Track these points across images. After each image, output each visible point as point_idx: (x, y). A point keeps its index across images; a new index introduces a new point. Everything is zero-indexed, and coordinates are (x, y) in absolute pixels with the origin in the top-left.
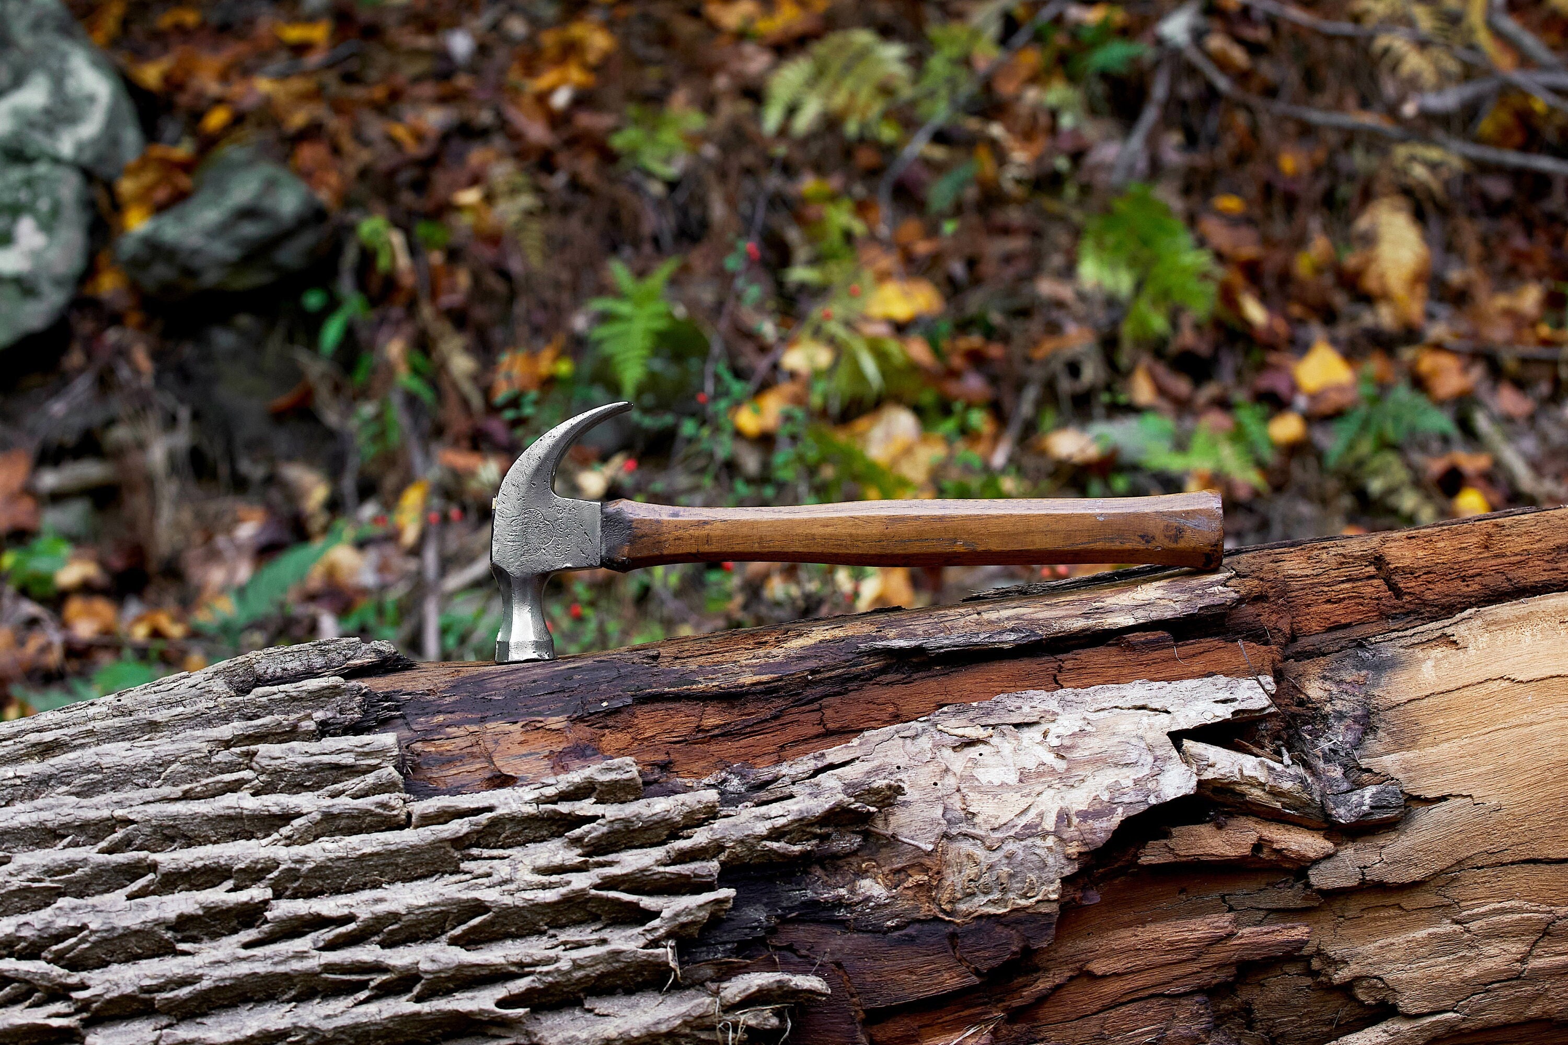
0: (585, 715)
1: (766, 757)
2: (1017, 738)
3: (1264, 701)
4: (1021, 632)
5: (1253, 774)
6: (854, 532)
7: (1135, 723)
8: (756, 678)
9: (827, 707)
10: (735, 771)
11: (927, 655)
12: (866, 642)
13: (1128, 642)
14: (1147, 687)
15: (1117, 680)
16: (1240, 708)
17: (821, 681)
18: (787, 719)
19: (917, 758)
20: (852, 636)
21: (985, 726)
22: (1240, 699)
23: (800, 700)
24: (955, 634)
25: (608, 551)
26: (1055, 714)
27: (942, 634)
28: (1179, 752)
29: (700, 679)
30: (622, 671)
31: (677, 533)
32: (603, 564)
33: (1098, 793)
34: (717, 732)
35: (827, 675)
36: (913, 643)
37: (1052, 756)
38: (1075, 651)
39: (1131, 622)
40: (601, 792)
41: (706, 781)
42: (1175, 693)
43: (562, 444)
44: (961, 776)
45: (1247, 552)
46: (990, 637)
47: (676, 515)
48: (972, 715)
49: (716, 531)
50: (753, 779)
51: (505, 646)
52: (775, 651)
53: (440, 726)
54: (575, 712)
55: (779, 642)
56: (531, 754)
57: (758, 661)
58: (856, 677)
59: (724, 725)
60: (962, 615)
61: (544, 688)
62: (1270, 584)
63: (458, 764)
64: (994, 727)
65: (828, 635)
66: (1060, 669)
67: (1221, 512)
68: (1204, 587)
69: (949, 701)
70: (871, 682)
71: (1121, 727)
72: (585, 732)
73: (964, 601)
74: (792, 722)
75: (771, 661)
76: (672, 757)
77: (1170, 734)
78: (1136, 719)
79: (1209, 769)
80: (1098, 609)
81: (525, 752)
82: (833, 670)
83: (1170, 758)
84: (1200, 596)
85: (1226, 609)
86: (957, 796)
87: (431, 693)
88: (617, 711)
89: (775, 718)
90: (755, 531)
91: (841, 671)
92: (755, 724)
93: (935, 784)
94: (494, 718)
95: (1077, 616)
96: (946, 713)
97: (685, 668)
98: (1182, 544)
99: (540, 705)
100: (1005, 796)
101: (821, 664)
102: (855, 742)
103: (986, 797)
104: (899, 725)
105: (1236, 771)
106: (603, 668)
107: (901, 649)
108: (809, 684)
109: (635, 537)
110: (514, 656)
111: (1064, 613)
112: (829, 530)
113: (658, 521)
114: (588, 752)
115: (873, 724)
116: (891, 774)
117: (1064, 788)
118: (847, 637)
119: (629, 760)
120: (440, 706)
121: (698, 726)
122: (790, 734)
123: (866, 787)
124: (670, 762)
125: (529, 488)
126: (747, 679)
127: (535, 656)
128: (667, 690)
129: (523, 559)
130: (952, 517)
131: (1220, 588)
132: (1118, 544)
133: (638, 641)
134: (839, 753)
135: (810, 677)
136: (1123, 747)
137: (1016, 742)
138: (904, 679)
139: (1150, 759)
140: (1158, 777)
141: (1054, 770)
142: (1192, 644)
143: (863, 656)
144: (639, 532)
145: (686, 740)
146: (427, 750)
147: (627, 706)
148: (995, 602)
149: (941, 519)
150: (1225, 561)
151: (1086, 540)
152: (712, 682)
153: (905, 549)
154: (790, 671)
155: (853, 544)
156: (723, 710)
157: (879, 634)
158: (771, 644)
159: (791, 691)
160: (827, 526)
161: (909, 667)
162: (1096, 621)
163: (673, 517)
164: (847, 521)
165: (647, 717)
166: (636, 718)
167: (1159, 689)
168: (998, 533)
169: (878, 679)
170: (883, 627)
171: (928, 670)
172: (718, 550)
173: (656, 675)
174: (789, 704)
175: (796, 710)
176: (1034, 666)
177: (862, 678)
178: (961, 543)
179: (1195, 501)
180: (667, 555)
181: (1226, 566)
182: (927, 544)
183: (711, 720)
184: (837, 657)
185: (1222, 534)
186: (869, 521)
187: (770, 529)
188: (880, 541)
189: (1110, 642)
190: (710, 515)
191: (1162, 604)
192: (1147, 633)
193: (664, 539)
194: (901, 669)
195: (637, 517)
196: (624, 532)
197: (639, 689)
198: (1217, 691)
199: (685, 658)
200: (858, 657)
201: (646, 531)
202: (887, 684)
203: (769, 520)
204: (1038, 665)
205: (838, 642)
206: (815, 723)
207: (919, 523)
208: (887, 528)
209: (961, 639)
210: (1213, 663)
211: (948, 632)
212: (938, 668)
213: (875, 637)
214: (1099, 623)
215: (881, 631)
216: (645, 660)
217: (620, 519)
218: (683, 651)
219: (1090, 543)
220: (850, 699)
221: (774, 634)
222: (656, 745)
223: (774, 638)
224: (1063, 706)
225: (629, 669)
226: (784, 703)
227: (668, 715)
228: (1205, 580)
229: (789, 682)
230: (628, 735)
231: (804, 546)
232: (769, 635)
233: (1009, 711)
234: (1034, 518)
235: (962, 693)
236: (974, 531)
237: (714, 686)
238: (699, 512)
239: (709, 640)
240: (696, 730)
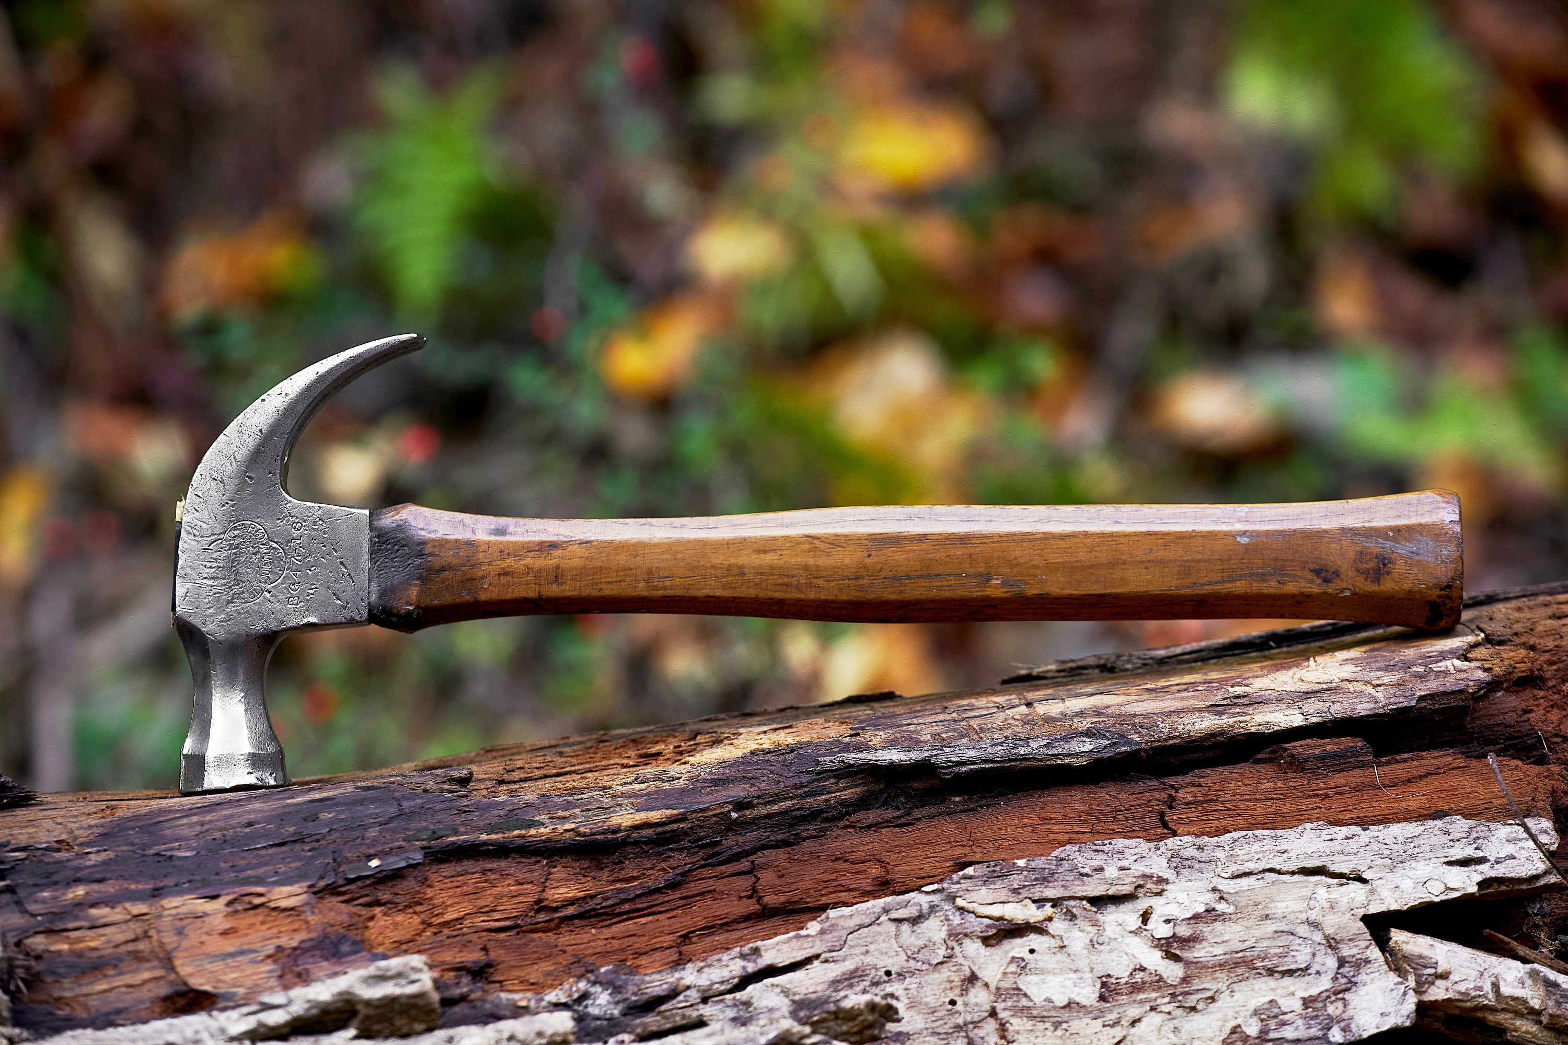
0: (341, 882)
1: (657, 955)
2: (1095, 923)
3: (1538, 865)
4: (1104, 737)
5: (1519, 992)
6: (811, 561)
7: (1303, 898)
8: (641, 817)
9: (763, 867)
10: (604, 979)
11: (938, 776)
12: (833, 754)
13: (1292, 756)
14: (1325, 834)
15: (1272, 823)
16: (1493, 874)
17: (754, 822)
18: (694, 888)
19: (920, 956)
20: (809, 744)
21: (1040, 902)
22: (1492, 859)
23: (717, 854)
24: (987, 738)
25: (383, 594)
26: (1161, 880)
27: (965, 741)
28: (1383, 951)
29: (543, 818)
30: (405, 804)
31: (503, 564)
32: (373, 618)
33: (1239, 1021)
34: (571, 910)
35: (764, 811)
36: (914, 756)
37: (1158, 954)
38: (1198, 771)
39: (1297, 721)
40: (367, 1017)
41: (552, 996)
42: (1375, 846)
43: (301, 408)
44: (998, 989)
45: (1507, 599)
46: (1047, 745)
47: (501, 532)
48: (1016, 881)
49: (573, 560)
50: (635, 994)
51: (198, 763)
52: (674, 769)
53: (80, 905)
54: (322, 878)
55: (681, 753)
56: (242, 953)
57: (643, 786)
58: (814, 815)
59: (584, 898)
60: (1001, 708)
61: (266, 835)
62: (1547, 656)
63: (111, 972)
64: (1056, 903)
65: (767, 742)
66: (1171, 803)
67: (1458, 528)
68: (1427, 660)
69: (977, 857)
70: (841, 824)
71: (1279, 905)
72: (340, 913)
73: (1004, 682)
74: (702, 894)
75: (667, 786)
76: (493, 955)
77: (1368, 920)
78: (1306, 892)
79: (1439, 982)
80: (1238, 697)
81: (232, 950)
82: (774, 802)
83: (1367, 961)
84: (1421, 677)
85: (1467, 699)
86: (991, 1026)
87: (63, 846)
88: (397, 875)
89: (673, 886)
90: (639, 561)
91: (788, 804)
92: (638, 896)
93: (953, 1003)
94: (177, 889)
95: (1200, 710)
96: (970, 877)
97: (516, 800)
98: (1387, 585)
99: (259, 865)
100: (1075, 1025)
101: (754, 791)
102: (813, 927)
103: (1041, 1026)
104: (889, 899)
105: (1488, 987)
106: (373, 800)
107: (893, 767)
108: (733, 827)
109: (430, 570)
110: (213, 780)
111: (1179, 704)
112: (769, 559)
113: (470, 544)
114: (345, 948)
115: (844, 896)
116: (876, 984)
117: (1180, 1011)
118: (799, 745)
119: (416, 960)
120: (78, 869)
121: (539, 901)
122: (698, 915)
123: (832, 1007)
124: (489, 965)
125: (242, 486)
126: (625, 818)
127: (251, 780)
128: (484, 837)
129: (230, 608)
130: (983, 538)
131: (1457, 663)
132: (1273, 584)
133: (435, 752)
134: (785, 948)
135: (734, 815)
136: (1285, 940)
137: (1093, 930)
138: (898, 818)
139: (1332, 963)
140: (1347, 996)
141: (1161, 979)
142: (1406, 760)
143: (827, 779)
144: (436, 562)
145: (517, 926)
146: (54, 948)
147: (414, 866)
148: (1058, 685)
149: (964, 539)
150: (1466, 615)
151: (1216, 577)
152: (563, 824)
153: (901, 592)
154: (699, 803)
155: (810, 583)
156: (583, 872)
157: (855, 739)
158: (666, 757)
159: (701, 839)
160: (765, 552)
161: (906, 798)
162: (1234, 719)
163: (495, 535)
164: (800, 543)
165: (449, 885)
166: (430, 886)
167: (1347, 838)
168: (1063, 563)
169: (853, 819)
170: (863, 728)
171: (940, 803)
172: (574, 593)
173: (465, 812)
174: (698, 861)
175: (709, 872)
176: (1126, 797)
177: (825, 815)
178: (999, 582)
179: (1412, 509)
180: (485, 601)
181: (1468, 624)
182: (939, 584)
183: (561, 891)
184: (782, 779)
185: (1460, 568)
186: (837, 543)
187: (665, 557)
188: (857, 578)
189: (1259, 756)
190: (562, 532)
191: (1352, 689)
192: (1326, 741)
193: (481, 573)
194: (893, 801)
195: (432, 536)
196: (410, 561)
197: (435, 836)
198: (1451, 843)
199: (517, 782)
200: (818, 780)
201: (449, 560)
202: (869, 827)
203: (665, 541)
204: (1133, 794)
205: (783, 754)
206: (743, 894)
207: (924, 546)
208: (869, 556)
209: (999, 748)
210: (1444, 794)
211: (975, 737)
212: (958, 799)
213: (848, 744)
214: (1240, 722)
215: (858, 734)
216: (446, 786)
217: (403, 539)
218: (513, 771)
219: (1224, 582)
220: (804, 853)
221: (671, 739)
222: (464, 935)
223: (671, 747)
224: (1176, 868)
225: (419, 801)
226: (688, 860)
227: (486, 881)
228: (1429, 649)
229: (697, 823)
230: (415, 917)
231: (724, 587)
232: (663, 741)
233: (1082, 875)
234: (1126, 539)
235: (1000, 842)
236: (1022, 561)
237: (566, 831)
238: (542, 527)
239: (558, 750)
240: (536, 907)
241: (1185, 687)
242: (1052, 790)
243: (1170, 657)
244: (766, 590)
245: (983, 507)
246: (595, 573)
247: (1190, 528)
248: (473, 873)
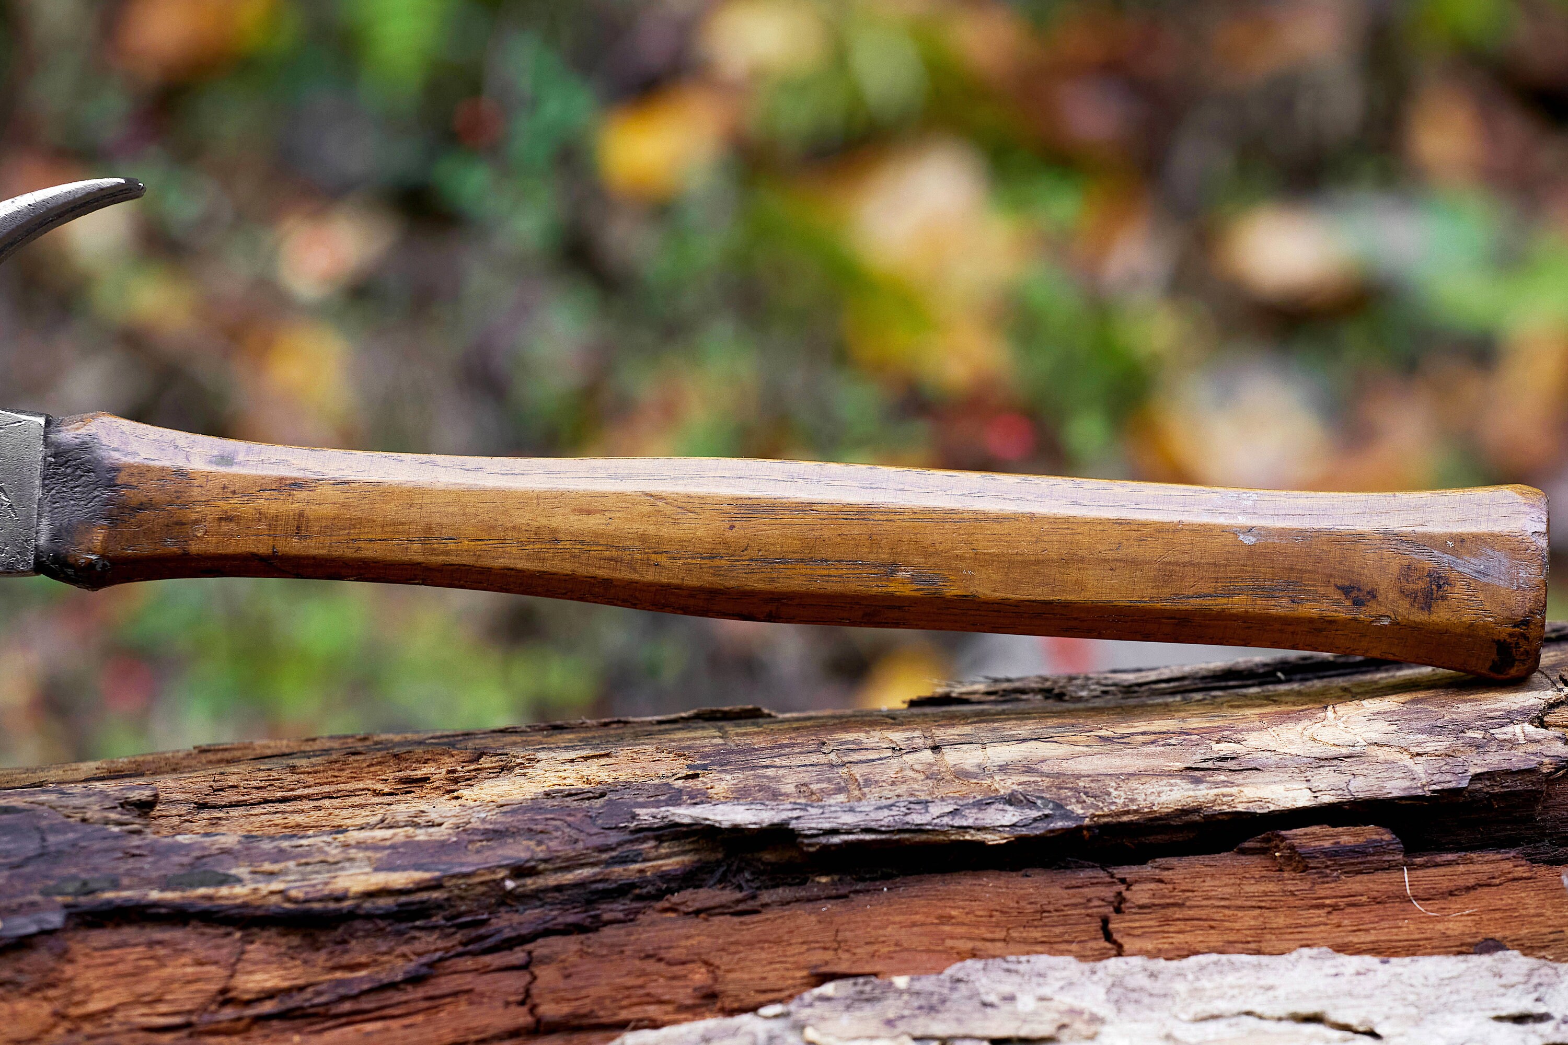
4: (1032, 804)
6: (651, 530)
8: (379, 879)
9: (545, 961)
11: (798, 847)
12: (657, 804)
13: (1292, 848)
14: (1328, 965)
16: (1558, 1038)
17: (537, 896)
18: (446, 984)
20: (627, 785)
22: (1558, 1016)
23: (481, 938)
24: (873, 794)
25: (55, 536)
26: (1094, 1019)
27: (841, 798)
29: (242, 871)
30: (52, 839)
31: (225, 506)
32: (41, 567)
34: (268, 1007)
35: (552, 880)
38: (1160, 861)
39: (1303, 798)
42: (1397, 988)
46: (954, 813)
47: (227, 460)
48: (891, 1007)
49: (322, 506)
52: (438, 808)
55: (456, 781)
57: (388, 833)
58: (623, 890)
59: (289, 990)
60: (898, 750)
64: (945, 1042)
65: (571, 777)
66: (1119, 905)
67: (1543, 542)
68: (1488, 721)
69: (842, 968)
70: (659, 905)
73: (912, 705)
74: (455, 994)
75: (421, 835)
80: (1224, 759)
82: (568, 869)
84: (1478, 746)
85: (1539, 782)
88: (24, 944)
89: (415, 980)
90: (414, 513)
91: (586, 872)
92: (363, 992)
95: (1170, 774)
96: (828, 999)
97: (211, 838)
98: (1441, 615)
101: (541, 852)
104: (714, 1021)
107: (736, 830)
108: (506, 899)
109: (123, 507)
111: (1142, 763)
112: (593, 522)
113: (182, 474)
115: (653, 1011)
118: (613, 788)
121: (224, 991)
126: (357, 879)
128: (155, 895)
130: (890, 513)
131: (1529, 728)
132: (1284, 602)
135: (510, 884)
138: (738, 901)
142: (1449, 863)
143: (645, 840)
144: (132, 496)
145: (191, 1024)
147: (50, 932)
148: (982, 717)
149: (863, 513)
150: (1546, 657)
151: (1207, 587)
152: (269, 882)
153: (772, 580)
154: (462, 865)
155: (648, 559)
156: (291, 952)
157: (690, 783)
158: (435, 785)
159: (461, 915)
160: (589, 512)
161: (752, 873)
162: (1216, 791)
163: (218, 464)
164: (638, 504)
165: (99, 961)
166: (71, 961)
167: (1358, 974)
168: (997, 555)
169: (676, 898)
170: (705, 767)
171: (799, 884)
172: (322, 552)
173: (134, 855)
174: (453, 946)
175: (469, 963)
176: (1056, 891)
177: (637, 891)
178: (908, 575)
179: (1484, 511)
180: (198, 555)
181: (1548, 672)
182: (825, 572)
183: (259, 977)
184: (582, 836)
185: (1542, 598)
186: (689, 506)
187: (450, 509)
188: (712, 557)
189: (1247, 845)
190: (310, 467)
191: (1381, 758)
192: (1340, 829)
193: (194, 516)
194: (734, 876)
195: (130, 460)
196: (96, 493)
197: (86, 889)
198: (1502, 990)
199: (225, 806)
200: (631, 841)
201: (151, 495)
202: (697, 913)
203: (452, 487)
204: (1067, 888)
205: (589, 799)
206: (512, 998)
207: (809, 519)
208: (732, 527)
209: (886, 812)
210: (1498, 915)
211: (857, 793)
212: (824, 880)
213: (680, 791)
214: (1224, 796)
215: (696, 776)
216: (113, 816)
217: (88, 461)
218: (222, 790)
219: (1217, 595)
220: (602, 945)
221: (446, 759)
222: (112, 1034)
223: (444, 771)
224: (1117, 1001)
225: (71, 836)
226: (441, 944)
227: (152, 958)
228: (1492, 707)
229: (456, 892)
230: (45, 1004)
231: (529, 557)
232: (434, 760)
233: (985, 1005)
234: (1087, 527)
235: (875, 947)
236: (940, 548)
237: (272, 893)
238: (284, 457)
239: (291, 762)
240: (220, 998)
241: (1153, 737)
242: (955, 875)
243: (1140, 685)
244: (587, 565)
245: (894, 469)
246: (351, 526)
247: (1175, 518)
248: (135, 945)
